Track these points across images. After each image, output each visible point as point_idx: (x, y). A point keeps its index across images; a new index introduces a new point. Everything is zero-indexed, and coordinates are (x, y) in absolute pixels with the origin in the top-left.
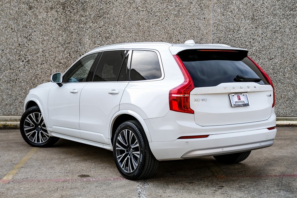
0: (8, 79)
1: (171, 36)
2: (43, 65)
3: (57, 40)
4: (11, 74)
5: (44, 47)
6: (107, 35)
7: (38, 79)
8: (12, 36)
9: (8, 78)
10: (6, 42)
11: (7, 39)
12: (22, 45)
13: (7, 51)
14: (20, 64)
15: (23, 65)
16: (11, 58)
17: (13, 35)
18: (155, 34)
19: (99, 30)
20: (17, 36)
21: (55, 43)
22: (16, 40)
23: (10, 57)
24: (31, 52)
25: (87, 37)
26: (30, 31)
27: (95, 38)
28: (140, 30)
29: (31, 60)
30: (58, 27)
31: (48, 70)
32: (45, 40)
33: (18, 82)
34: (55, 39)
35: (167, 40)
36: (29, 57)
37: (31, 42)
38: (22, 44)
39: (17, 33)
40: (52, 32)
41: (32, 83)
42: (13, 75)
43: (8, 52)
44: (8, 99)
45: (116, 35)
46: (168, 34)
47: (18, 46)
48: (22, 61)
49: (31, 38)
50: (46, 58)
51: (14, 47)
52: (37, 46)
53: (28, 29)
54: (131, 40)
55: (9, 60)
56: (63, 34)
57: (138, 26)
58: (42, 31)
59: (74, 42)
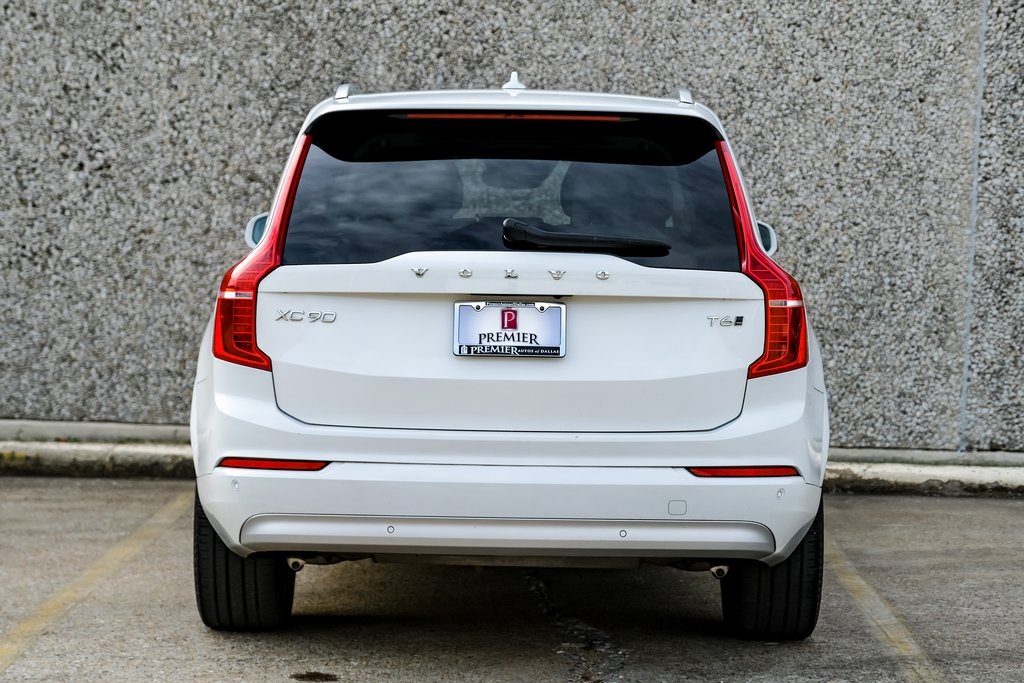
0: (10, 249)
1: (780, 59)
2: (171, 185)
3: (241, 72)
4: (24, 223)
5: (181, 102)
6: (475, 51)
7: (146, 252)
8: (35, 47)
9: (13, 245)
10: (6, 74)
11: (10, 64)
12: (78, 90)
13: (6, 118)
14: (66, 181)
15: (79, 183)
16: (29, 151)
17: (38, 43)
18: (703, 48)
19: (438, 25)
20: (55, 47)
21: (231, 82)
22: (51, 65)
23: (21, 145)
24: (117, 125)
25: (381, 57)
26: (118, 24)
27: (417, 62)
28: (633, 26)
29: (119, 160)
30: (247, 9)
31: (193, 212)
32: (182, 71)
33: (56, 266)
34: (231, 63)
35: (763, 77)
36: (108, 150)
37: (120, 79)
38: (77, 85)
39: (55, 34)
40: (218, 32)
41: (122, 268)
42: (35, 231)
43: (15, 124)
44: (9, 341)
45: (517, 49)
46: (768, 46)
47: (59, 97)
48: (75, 165)
49: (121, 61)
50: (186, 154)
51: (42, 99)
52: (146, 95)
53: (109, 15)
54: (586, 75)
55: (15, 158)
56: (268, 42)
57: (622, 7)
58: (172, 24)
59: (318, 78)
